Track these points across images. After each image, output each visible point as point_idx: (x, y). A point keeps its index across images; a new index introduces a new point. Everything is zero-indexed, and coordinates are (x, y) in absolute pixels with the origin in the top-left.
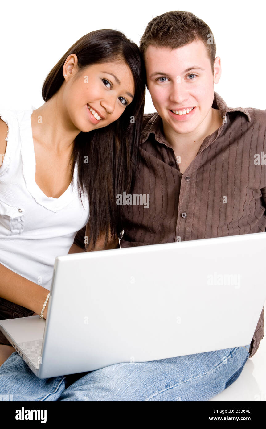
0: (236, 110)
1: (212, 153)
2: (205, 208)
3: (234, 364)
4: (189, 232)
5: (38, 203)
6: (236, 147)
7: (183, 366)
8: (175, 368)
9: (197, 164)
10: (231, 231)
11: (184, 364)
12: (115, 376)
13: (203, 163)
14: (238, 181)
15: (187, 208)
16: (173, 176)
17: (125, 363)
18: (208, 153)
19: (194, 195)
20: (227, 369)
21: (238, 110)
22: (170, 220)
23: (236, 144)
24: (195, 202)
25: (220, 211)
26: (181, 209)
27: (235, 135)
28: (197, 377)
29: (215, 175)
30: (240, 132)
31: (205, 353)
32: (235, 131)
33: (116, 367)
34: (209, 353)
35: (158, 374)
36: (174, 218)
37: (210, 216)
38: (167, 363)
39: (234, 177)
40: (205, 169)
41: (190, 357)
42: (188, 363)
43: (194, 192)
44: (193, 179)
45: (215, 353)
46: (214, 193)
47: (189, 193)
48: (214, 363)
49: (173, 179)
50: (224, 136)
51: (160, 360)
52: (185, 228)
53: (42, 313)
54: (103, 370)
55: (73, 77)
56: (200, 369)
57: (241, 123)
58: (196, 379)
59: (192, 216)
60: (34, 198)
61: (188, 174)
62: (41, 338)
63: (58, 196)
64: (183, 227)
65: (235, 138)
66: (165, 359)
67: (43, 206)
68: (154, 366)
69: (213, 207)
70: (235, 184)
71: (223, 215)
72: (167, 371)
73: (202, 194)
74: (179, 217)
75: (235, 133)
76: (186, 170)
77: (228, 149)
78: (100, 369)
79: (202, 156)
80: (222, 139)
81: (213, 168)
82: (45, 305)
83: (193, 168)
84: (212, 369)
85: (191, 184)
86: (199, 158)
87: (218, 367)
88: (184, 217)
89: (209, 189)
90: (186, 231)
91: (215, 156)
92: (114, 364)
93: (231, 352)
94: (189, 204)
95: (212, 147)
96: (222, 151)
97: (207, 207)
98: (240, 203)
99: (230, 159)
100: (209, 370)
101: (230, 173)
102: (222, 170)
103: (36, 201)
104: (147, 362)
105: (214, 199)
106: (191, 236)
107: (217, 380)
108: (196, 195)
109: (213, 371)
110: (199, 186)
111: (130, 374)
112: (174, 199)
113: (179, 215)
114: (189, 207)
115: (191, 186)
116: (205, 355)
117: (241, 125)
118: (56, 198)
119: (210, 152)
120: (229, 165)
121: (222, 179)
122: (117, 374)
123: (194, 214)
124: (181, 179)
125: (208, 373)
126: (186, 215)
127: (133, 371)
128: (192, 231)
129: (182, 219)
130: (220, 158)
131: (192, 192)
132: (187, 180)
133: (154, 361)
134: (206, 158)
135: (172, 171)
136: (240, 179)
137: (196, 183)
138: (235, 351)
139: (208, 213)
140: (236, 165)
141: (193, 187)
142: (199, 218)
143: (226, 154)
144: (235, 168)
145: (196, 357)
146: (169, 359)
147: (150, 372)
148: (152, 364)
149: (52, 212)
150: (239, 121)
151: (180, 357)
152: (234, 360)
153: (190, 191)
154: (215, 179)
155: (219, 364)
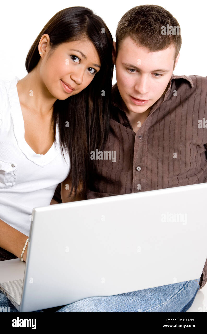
0: (180, 77)
1: (161, 114)
2: (156, 162)
3: (186, 295)
4: (144, 183)
5: (28, 159)
6: (182, 109)
7: (143, 298)
8: (137, 300)
9: (148, 124)
10: (181, 181)
11: (144, 297)
12: (86, 309)
13: (153, 123)
14: (183, 139)
15: (141, 163)
16: (128, 135)
17: (94, 297)
18: (158, 115)
19: (146, 151)
20: (181, 299)
21: (182, 78)
22: (126, 173)
23: (182, 106)
24: (147, 157)
25: (169, 164)
26: (136, 164)
27: (181, 99)
28: (156, 307)
29: (164, 134)
30: (185, 97)
31: (162, 286)
32: (180, 95)
33: (87, 301)
34: (165, 286)
35: (122, 306)
36: (130, 172)
37: (160, 168)
38: (130, 296)
39: (180, 136)
40: (155, 129)
41: (150, 291)
42: (148, 296)
43: (146, 148)
44: (145, 137)
45: (170, 286)
46: (163, 149)
47: (142, 149)
48: (169, 295)
49: (128, 138)
50: (171, 100)
51: (124, 294)
52: (140, 179)
53: (22, 256)
54: (75, 304)
55: (47, 55)
56: (158, 300)
57: (185, 89)
58: (155, 309)
59: (146, 169)
60: (24, 154)
61: (140, 133)
62: (22, 278)
63: (44, 153)
64: (139, 179)
65: (180, 101)
66: (128, 293)
67: (33, 162)
68: (119, 299)
69: (163, 161)
70: (180, 141)
71: (171, 168)
72: (130, 303)
73: (153, 150)
74: (134, 171)
75: (180, 97)
76: (139, 130)
77: (175, 111)
78: (72, 303)
79: (152, 117)
80: (169, 103)
81: (161, 128)
82: (24, 249)
83: (145, 128)
84: (168, 300)
85: (143, 142)
86: (150, 119)
87: (173, 298)
88: (139, 170)
89: (158, 145)
90: (141, 182)
91: (163, 117)
92: (85, 299)
93: (184, 285)
94: (142, 159)
95: (161, 110)
96: (169, 113)
97: (158, 161)
98: (186, 157)
99: (176, 120)
100: (165, 301)
101: (176, 132)
102: (169, 129)
103: (26, 157)
104: (113, 296)
105: (163, 154)
106: (146, 186)
107: (173, 309)
108: (148, 151)
109: (169, 301)
110: (150, 143)
111: (99, 306)
112: (129, 155)
113: (134, 168)
114: (142, 161)
115: (143, 143)
116: (162, 289)
117: (185, 90)
118: (43, 155)
119: (159, 114)
120: (176, 125)
121: (169, 137)
122: (87, 307)
123: (147, 168)
124: (135, 137)
125: (165, 303)
126: (140, 169)
127: (101, 304)
128: (147, 182)
129: (137, 172)
130: (168, 119)
131: (144, 148)
132: (140, 138)
133: (118, 295)
134: (156, 119)
135: (127, 131)
136: (185, 137)
137: (148, 140)
138: (187, 284)
139: (159, 165)
140: (182, 125)
141: (145, 144)
142: (152, 170)
143: (173, 115)
144: (181, 128)
145: (154, 290)
146: (132, 292)
147: (116, 304)
148: (117, 298)
149: (39, 167)
150: (184, 87)
151: (140, 290)
152: (187, 291)
153: (143, 148)
154: (164, 137)
155: (174, 296)
